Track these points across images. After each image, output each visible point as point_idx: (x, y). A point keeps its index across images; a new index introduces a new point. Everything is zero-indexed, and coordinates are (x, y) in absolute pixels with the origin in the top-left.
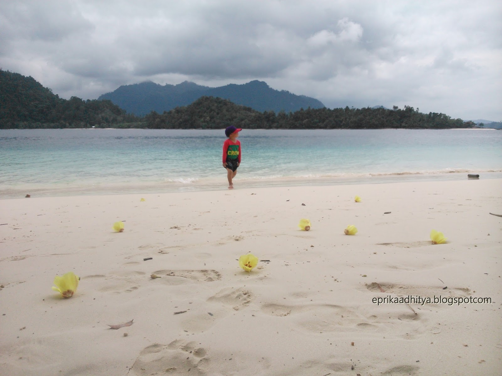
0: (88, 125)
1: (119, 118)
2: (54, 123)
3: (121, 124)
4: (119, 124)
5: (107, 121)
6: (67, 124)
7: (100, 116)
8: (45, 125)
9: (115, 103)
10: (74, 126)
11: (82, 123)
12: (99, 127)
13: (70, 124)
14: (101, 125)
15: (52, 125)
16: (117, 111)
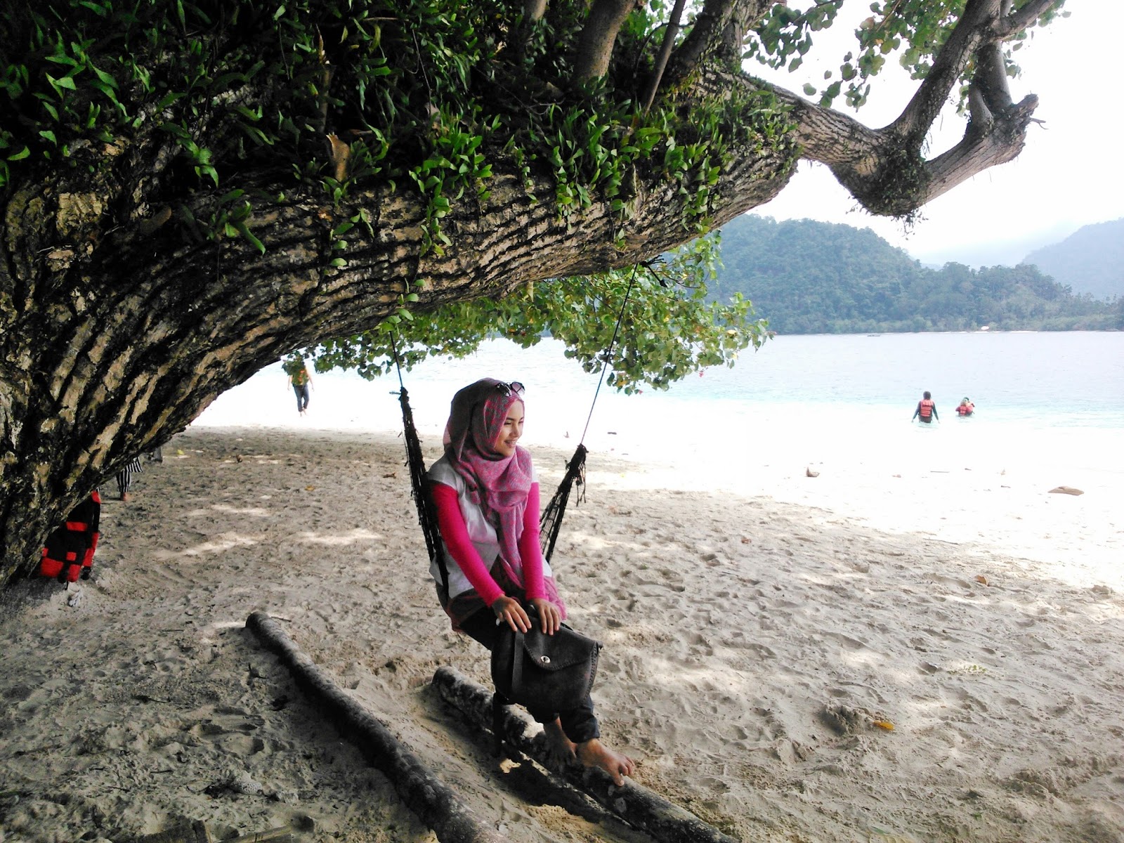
0: (975, 324)
1: (1050, 306)
2: (901, 320)
3: (1053, 321)
4: (1046, 321)
5: (1020, 315)
6: (929, 323)
7: (1004, 302)
8: (884, 325)
9: (1044, 271)
10: (942, 327)
11: (961, 320)
12: (998, 329)
13: (934, 323)
14: (1002, 323)
15: (898, 324)
16: (1047, 289)
